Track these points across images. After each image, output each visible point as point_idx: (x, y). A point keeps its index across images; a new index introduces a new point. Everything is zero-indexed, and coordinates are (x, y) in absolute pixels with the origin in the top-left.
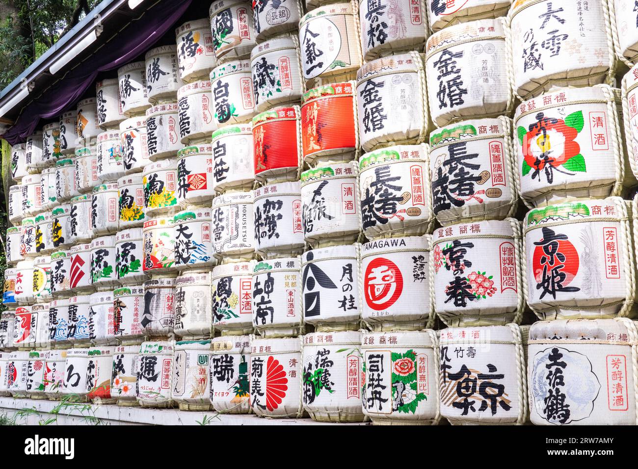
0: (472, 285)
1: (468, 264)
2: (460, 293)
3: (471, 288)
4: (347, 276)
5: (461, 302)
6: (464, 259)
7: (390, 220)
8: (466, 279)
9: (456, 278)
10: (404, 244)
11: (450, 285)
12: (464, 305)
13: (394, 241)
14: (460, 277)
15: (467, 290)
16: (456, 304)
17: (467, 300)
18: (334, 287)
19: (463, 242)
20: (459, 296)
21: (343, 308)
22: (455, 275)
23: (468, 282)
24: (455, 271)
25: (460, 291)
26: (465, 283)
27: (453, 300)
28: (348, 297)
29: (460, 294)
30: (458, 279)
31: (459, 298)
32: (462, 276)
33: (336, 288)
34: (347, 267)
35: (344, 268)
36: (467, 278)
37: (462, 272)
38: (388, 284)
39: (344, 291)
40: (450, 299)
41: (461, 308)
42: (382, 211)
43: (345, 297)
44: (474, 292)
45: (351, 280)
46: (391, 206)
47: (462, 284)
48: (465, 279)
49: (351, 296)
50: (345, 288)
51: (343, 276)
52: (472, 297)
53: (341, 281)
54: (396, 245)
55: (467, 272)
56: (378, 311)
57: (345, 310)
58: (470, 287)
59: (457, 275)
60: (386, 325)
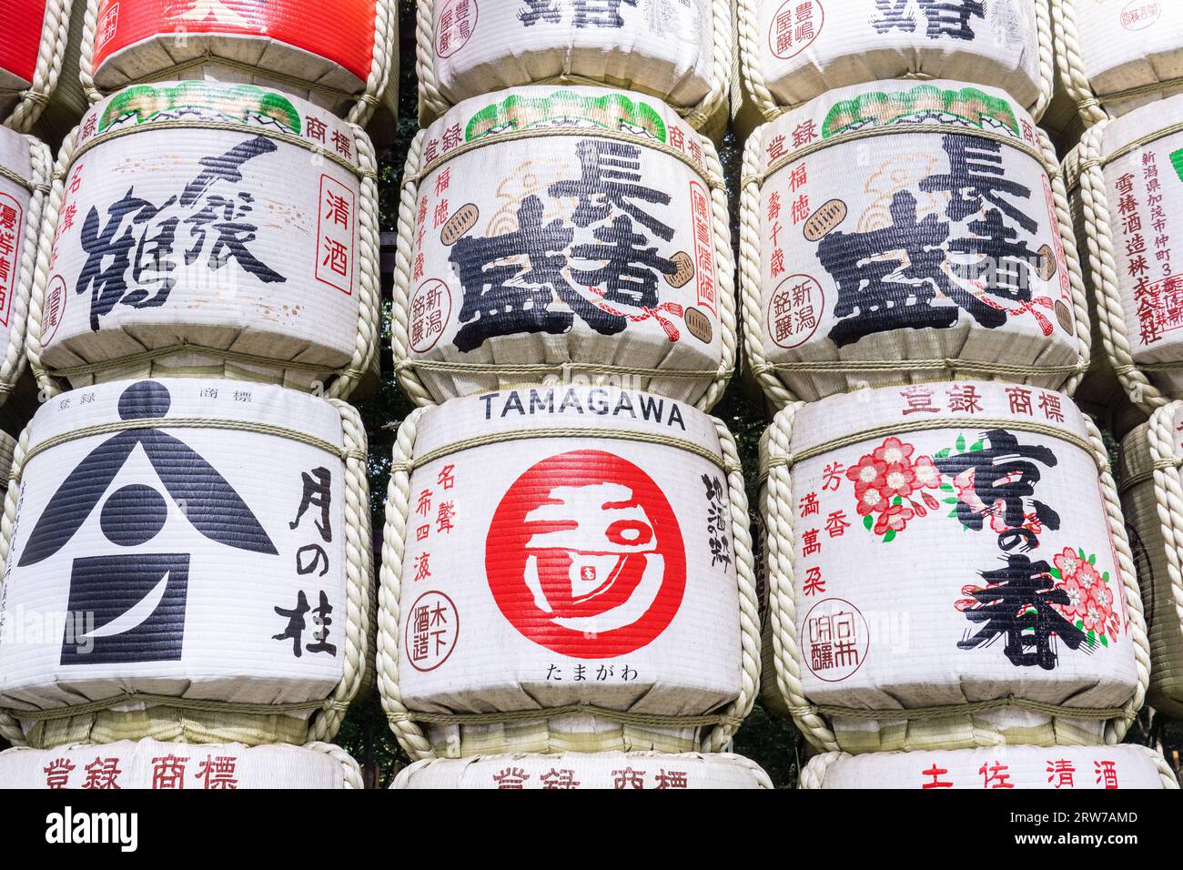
0: (1070, 593)
1: (1048, 517)
2: (1030, 615)
3: (1068, 603)
4: (314, 512)
5: (1034, 649)
6: (1034, 497)
7: (631, 326)
8: (1048, 569)
9: (1012, 559)
10: (680, 420)
11: (983, 584)
12: (1047, 660)
13: (651, 400)
14: (1027, 559)
15: (1056, 607)
16: (1013, 653)
17: (1057, 643)
18: (266, 546)
19: (1024, 439)
20: (1026, 627)
21: (291, 640)
22: (1006, 548)
23: (1056, 581)
24: (1004, 535)
25: (1032, 609)
26: (1048, 583)
27: (1002, 640)
28: (314, 602)
29: (1029, 620)
30: (1019, 563)
31: (1025, 632)
32: (1034, 556)
33: (273, 551)
34: (317, 480)
35: (305, 477)
36: (1052, 565)
37: (1033, 543)
38: (632, 557)
39: (300, 571)
40: (987, 634)
41: (1036, 672)
42: (603, 287)
43: (301, 595)
44: (1077, 618)
45: (326, 533)
46: (641, 281)
47: (1037, 584)
48: (1042, 566)
49: (323, 597)
50: (307, 559)
51: (303, 509)
52: (1074, 638)
53: (293, 525)
54: (658, 418)
55: (1048, 547)
56: (583, 662)
57: (298, 653)
58: (1062, 598)
59: (1015, 551)
60: (585, 727)
